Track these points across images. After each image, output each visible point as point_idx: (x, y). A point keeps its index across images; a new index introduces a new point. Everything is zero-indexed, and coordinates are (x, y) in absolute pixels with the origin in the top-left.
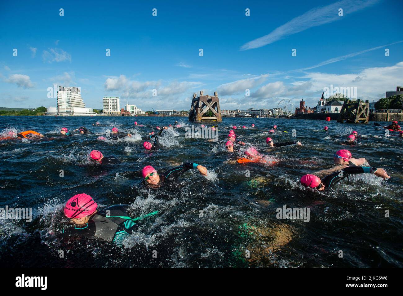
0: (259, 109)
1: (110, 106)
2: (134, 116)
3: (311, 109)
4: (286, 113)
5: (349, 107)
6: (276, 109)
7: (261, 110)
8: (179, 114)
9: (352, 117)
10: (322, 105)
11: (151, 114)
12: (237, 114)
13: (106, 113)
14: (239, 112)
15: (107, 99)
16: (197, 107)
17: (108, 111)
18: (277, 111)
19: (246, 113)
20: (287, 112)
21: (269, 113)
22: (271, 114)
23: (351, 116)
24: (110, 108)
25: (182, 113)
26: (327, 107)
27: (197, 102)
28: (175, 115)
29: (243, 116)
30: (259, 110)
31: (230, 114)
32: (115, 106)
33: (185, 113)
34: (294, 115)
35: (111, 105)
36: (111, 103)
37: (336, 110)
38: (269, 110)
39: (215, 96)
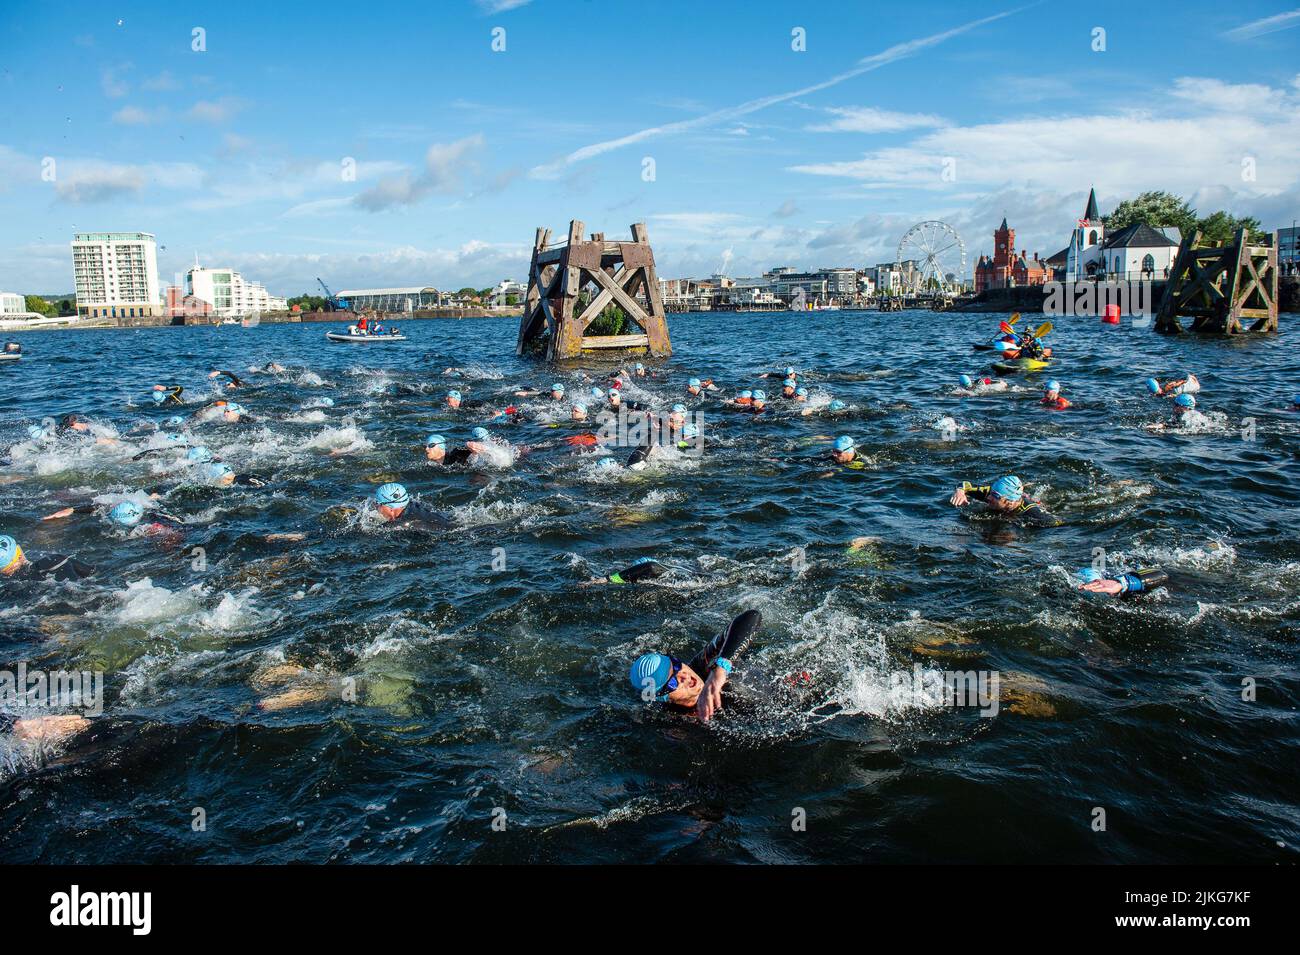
0: (816, 271)
1: (107, 280)
2: (232, 322)
3: (1041, 262)
4: (937, 284)
5: (1199, 265)
6: (891, 267)
7: (825, 275)
8: (452, 305)
9: (1212, 305)
10: (1086, 245)
11: (314, 308)
12: (718, 298)
13: (91, 313)
14: (724, 284)
15: (91, 244)
16: (556, 291)
17: (101, 305)
18: (895, 274)
19: (757, 291)
20: (940, 279)
21: (862, 287)
22: (870, 288)
23: (1209, 303)
24: (108, 288)
25: (464, 302)
26: (1110, 254)
27: (556, 267)
28: (431, 312)
29: (746, 305)
30: (815, 277)
31: (688, 296)
32: (136, 279)
33: (478, 300)
34: (968, 293)
35: (116, 272)
36: (114, 265)
37: (1148, 265)
38: (860, 274)
39: (636, 240)
